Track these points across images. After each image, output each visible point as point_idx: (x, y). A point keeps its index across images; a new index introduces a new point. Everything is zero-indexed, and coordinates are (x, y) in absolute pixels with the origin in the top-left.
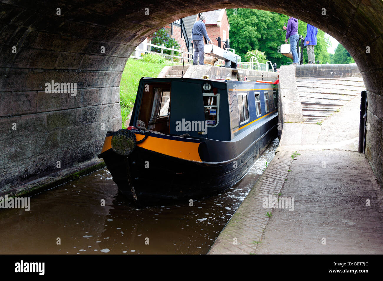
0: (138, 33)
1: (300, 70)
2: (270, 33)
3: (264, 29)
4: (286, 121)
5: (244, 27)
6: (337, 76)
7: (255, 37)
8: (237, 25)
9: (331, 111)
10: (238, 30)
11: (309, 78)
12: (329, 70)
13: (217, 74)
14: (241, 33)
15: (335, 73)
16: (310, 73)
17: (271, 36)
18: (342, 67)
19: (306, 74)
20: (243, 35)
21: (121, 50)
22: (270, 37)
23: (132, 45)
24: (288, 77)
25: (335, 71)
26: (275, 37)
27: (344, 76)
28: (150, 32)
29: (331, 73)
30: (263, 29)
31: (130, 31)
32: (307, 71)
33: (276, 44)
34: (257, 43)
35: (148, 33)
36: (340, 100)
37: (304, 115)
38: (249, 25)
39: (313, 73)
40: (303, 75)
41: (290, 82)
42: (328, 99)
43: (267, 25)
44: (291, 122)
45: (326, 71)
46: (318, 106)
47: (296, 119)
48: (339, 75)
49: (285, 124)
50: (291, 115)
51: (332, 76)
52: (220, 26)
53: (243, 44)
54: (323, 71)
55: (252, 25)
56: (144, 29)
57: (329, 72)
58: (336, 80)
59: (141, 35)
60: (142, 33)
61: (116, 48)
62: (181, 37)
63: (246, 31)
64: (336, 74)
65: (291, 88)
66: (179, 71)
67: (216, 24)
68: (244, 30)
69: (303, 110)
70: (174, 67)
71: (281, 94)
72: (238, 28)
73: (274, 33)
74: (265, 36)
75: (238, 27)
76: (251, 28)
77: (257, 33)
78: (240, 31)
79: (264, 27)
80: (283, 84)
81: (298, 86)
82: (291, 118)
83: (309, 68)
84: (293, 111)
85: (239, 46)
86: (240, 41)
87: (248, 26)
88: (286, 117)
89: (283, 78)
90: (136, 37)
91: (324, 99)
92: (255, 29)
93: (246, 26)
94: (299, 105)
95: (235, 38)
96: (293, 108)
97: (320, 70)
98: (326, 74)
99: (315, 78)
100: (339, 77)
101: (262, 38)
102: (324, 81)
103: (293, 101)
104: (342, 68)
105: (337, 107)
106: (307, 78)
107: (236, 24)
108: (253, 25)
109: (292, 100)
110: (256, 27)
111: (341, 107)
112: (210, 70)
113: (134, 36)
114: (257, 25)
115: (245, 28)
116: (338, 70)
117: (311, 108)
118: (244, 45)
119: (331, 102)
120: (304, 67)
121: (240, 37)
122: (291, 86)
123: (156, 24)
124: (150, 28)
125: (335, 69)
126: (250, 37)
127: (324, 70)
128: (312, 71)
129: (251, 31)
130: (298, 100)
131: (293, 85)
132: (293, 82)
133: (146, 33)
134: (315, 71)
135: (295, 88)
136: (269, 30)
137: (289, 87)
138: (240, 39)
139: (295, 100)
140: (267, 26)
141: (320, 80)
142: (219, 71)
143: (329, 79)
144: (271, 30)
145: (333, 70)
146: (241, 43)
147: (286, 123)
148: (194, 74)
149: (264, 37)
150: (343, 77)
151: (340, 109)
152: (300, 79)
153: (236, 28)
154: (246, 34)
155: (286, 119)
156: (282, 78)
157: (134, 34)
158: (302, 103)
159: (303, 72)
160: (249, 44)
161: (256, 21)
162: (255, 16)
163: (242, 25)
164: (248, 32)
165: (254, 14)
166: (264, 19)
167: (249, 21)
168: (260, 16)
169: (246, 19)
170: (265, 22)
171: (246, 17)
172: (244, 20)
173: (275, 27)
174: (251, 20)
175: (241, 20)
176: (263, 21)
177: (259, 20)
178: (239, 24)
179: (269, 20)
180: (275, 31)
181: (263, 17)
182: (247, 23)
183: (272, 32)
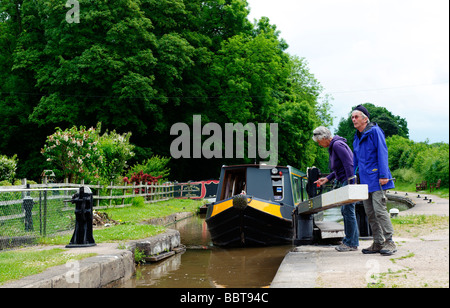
2: (192, 92)
3: (176, 82)
5: (121, 76)
7: (153, 101)
8: (105, 70)
10: (109, 84)
14: (116, 92)
17: (195, 99)
20: (120, 94)
22: (190, 102)
30: (173, 82)
34: (161, 116)
38: (135, 71)
43: (181, 72)
53: (123, 117)
63: (126, 85)
68: (122, 83)
72: (107, 79)
73: (200, 92)
74: (178, 99)
75: (107, 74)
76: (139, 78)
77: (156, 92)
78: (114, 87)
79: (174, 77)
86: (114, 109)
87: (132, 74)
92: (150, 81)
93: (127, 74)
95: (103, 102)
101: (171, 102)
107: (100, 69)
108: (145, 70)
110: (153, 77)
114: (155, 71)
115: (125, 79)
121: (113, 100)
126: (140, 102)
129: (139, 84)
136: (187, 86)
138: (112, 105)
140: (182, 75)
144: (194, 86)
146: (117, 114)
149: (178, 101)
153: (103, 78)
154: (126, 92)
160: (139, 117)
161: (154, 60)
162: (150, 51)
163: (118, 70)
164: (133, 88)
165: (149, 45)
166: (172, 57)
167: (136, 62)
168: (164, 49)
169: (128, 56)
170: (177, 65)
171: (128, 53)
172: (121, 60)
173: (204, 79)
174: (140, 59)
175: (115, 60)
176: (169, 62)
177: (160, 61)
178: (109, 68)
179: (187, 62)
180: (203, 88)
181: (171, 53)
182: (129, 67)
183: (195, 89)
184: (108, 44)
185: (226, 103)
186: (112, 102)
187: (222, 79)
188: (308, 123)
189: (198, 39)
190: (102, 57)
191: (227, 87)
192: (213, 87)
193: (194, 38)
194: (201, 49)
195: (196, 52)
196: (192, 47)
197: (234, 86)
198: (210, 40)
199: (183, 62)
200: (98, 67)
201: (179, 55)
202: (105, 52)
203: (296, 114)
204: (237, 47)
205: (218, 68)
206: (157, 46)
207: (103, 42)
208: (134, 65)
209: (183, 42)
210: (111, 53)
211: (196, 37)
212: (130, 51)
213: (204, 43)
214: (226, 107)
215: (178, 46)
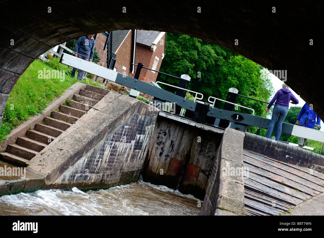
0: (61, 30)
1: (250, 140)
2: (209, 77)
4: (220, 206)
5: (179, 60)
6: (293, 162)
8: (173, 54)
9: (281, 209)
10: (172, 62)
11: (258, 154)
12: (285, 152)
13: (142, 113)
14: (175, 66)
15: (292, 158)
16: (261, 148)
17: (208, 80)
18: (301, 152)
19: (256, 148)
20: (176, 68)
21: (29, 46)
22: (206, 81)
23: (46, 43)
24: (234, 145)
25: (292, 155)
26: (213, 83)
27: (302, 165)
28: (77, 34)
29: (287, 156)
30: (202, 69)
31: (51, 24)
32: (258, 144)
33: (211, 91)
35: (74, 34)
36: (293, 196)
37: (246, 205)
38: (186, 59)
39: (265, 150)
40: (252, 148)
41: (236, 152)
42: (279, 191)
43: (207, 66)
44: (227, 210)
45: (282, 151)
46: (264, 197)
47: (235, 208)
48: (296, 161)
49: (219, 210)
50: (229, 200)
51: (287, 160)
52: (154, 50)
54: (277, 150)
55: (189, 60)
56: (71, 28)
57: (284, 154)
58: (291, 167)
59: (63, 34)
60: (66, 31)
61: (22, 41)
62: (104, 49)
64: (293, 160)
65: (235, 162)
66: (94, 94)
67: (150, 47)
68: (179, 63)
69: (245, 197)
70: (88, 86)
71: (221, 166)
72: (173, 59)
73: (212, 78)
76: (188, 63)
78: (174, 63)
79: (203, 67)
80: (226, 153)
81: (244, 162)
82: (228, 205)
83: (262, 141)
84: (233, 195)
85: (167, 80)
88: (221, 200)
89: (228, 144)
90: (56, 34)
91: (273, 189)
92: (192, 66)
93: (182, 59)
94: (242, 189)
95: (166, 69)
96: (234, 191)
97: (274, 149)
98: (280, 155)
99: (265, 156)
100: (295, 164)
101: (197, 79)
102: (276, 164)
103: (234, 181)
104: (302, 154)
105: (287, 206)
106: (256, 153)
107: (171, 53)
108: (191, 61)
109: (233, 179)
110: (194, 65)
111: (293, 207)
112: (136, 104)
113: (54, 33)
114: (196, 62)
115: (181, 61)
116: (295, 155)
117: (255, 196)
118: (174, 81)
119: (282, 196)
120: (256, 138)
121: (172, 70)
122: (235, 159)
123: (90, 26)
124: (79, 29)
125: (292, 152)
127: (279, 150)
128: (264, 146)
130: (242, 181)
131: (239, 159)
132: (240, 155)
133: (71, 34)
134: (268, 148)
135: (240, 163)
137: (233, 160)
139: (238, 180)
140: (206, 68)
141: (271, 161)
142: (145, 109)
143: (282, 162)
144: (211, 74)
145: (289, 153)
147: (220, 208)
148: (113, 103)
149: (200, 79)
150: (300, 165)
151: (291, 210)
152: (247, 153)
153: (170, 58)
154: (180, 68)
155: (221, 203)
156: (226, 145)
157: (55, 29)
158: (246, 187)
159: (252, 143)
161: (196, 57)
162: (196, 52)
163: (179, 57)
164: (183, 67)
165: (196, 48)
166: (206, 58)
167: (188, 55)
168: (203, 53)
169: (185, 51)
170: (206, 62)
171: (186, 49)
172: (182, 52)
173: (216, 71)
174: (190, 54)
175: (179, 51)
176: (203, 60)
177: (199, 58)
178: (175, 54)
179: (211, 61)
180: (215, 76)
181: (205, 55)
182: (184, 56)
183: (211, 76)
184: (178, 42)
185: (223, 87)
186: (170, 70)
187: (225, 75)
188: (260, 110)
189: (220, 52)
190: (174, 48)
191: (226, 80)
192: (219, 78)
193: (218, 50)
194: (220, 57)
195: (217, 58)
196: (216, 55)
197: (230, 81)
198: (225, 54)
199: (210, 61)
200: (170, 52)
201: (209, 57)
202: (176, 46)
203: (256, 104)
204: (238, 62)
205: (225, 69)
206: (200, 50)
207: (176, 40)
208: (187, 56)
209: (213, 52)
210: (178, 47)
211: (220, 50)
212: (187, 49)
213: (222, 54)
214: (223, 89)
215: (209, 53)
